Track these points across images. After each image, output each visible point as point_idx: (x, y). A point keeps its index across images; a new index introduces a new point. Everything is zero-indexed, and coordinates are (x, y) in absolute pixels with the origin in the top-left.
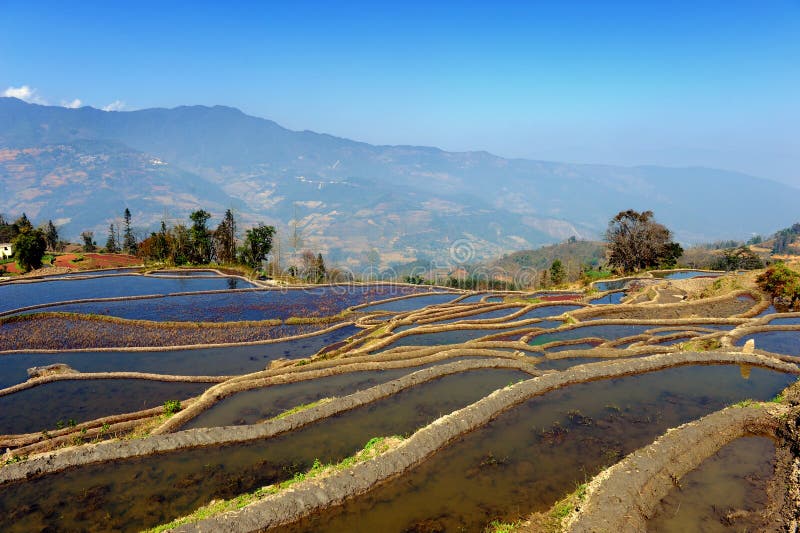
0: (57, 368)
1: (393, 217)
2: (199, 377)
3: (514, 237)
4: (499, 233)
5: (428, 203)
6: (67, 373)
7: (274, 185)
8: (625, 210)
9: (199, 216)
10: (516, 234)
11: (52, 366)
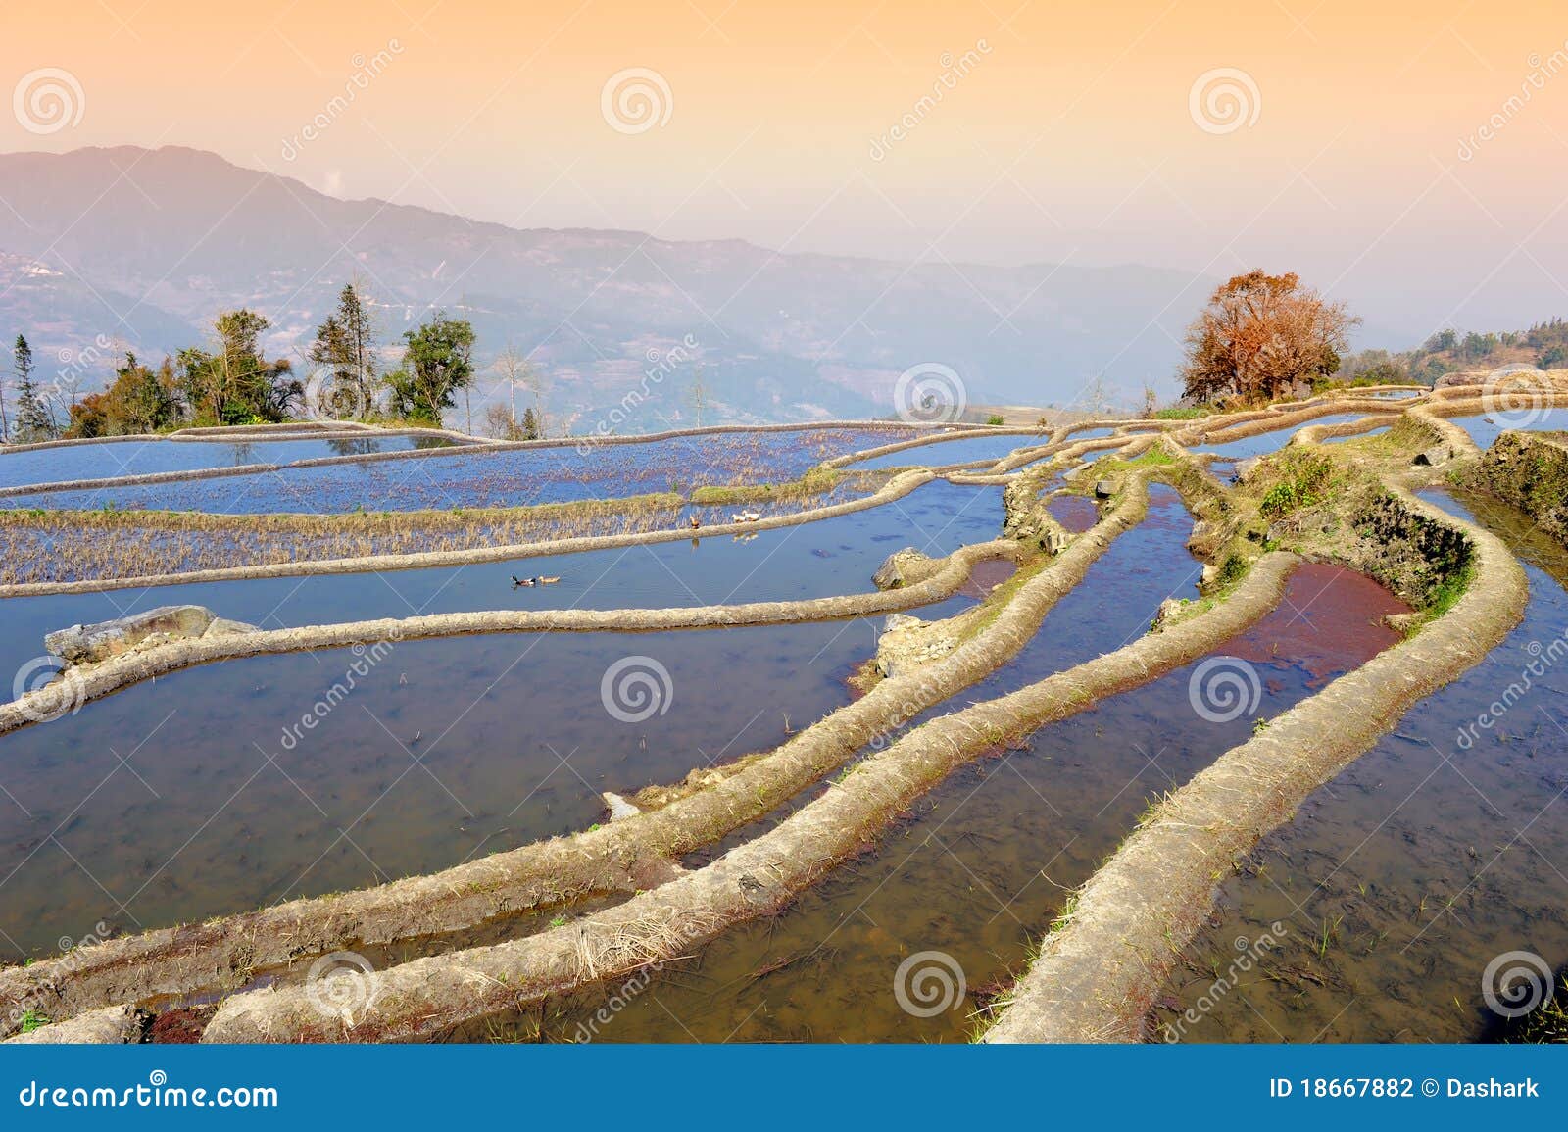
0: (169, 623)
1: (566, 373)
2: (819, 603)
3: (806, 406)
4: (776, 398)
5: (633, 343)
6: (217, 636)
7: (306, 314)
8: (1245, 270)
9: (241, 325)
10: (811, 402)
11: (145, 616)
